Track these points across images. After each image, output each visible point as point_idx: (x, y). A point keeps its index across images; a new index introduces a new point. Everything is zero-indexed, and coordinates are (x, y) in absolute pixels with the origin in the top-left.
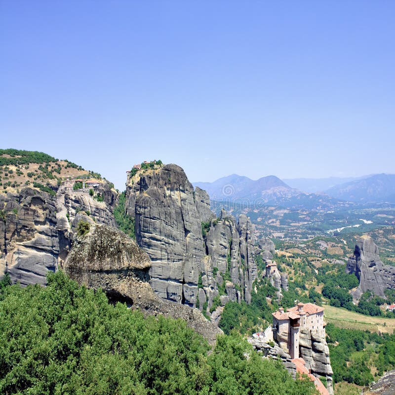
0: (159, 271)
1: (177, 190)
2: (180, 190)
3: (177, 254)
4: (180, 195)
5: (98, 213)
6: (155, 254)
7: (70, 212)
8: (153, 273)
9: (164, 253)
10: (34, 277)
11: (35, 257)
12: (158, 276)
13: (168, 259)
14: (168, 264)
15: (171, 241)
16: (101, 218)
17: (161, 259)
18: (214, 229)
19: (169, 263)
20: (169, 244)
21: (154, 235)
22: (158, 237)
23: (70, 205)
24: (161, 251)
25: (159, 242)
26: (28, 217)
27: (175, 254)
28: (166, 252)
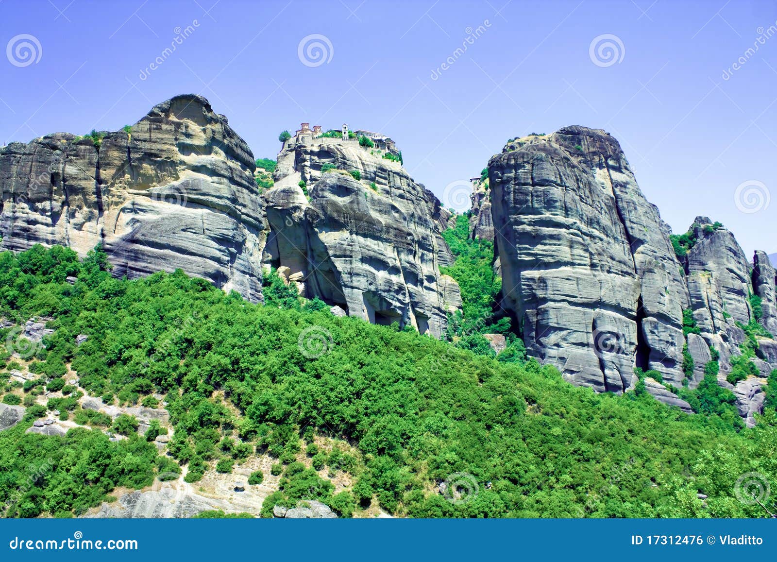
0: (568, 288)
1: (600, 166)
2: (609, 167)
3: (617, 259)
4: (610, 175)
5: (385, 178)
6: (553, 253)
7: (308, 176)
8: (549, 292)
9: (578, 251)
10: (174, 257)
11: (178, 218)
12: (565, 298)
13: (593, 266)
14: (595, 276)
15: (596, 233)
16: (393, 190)
17: (572, 264)
18: (707, 242)
19: (596, 273)
20: (592, 237)
21: (547, 215)
22: (560, 219)
23: (308, 163)
24: (571, 247)
25: (563, 230)
26: (160, 136)
27: (613, 258)
28: (587, 250)
